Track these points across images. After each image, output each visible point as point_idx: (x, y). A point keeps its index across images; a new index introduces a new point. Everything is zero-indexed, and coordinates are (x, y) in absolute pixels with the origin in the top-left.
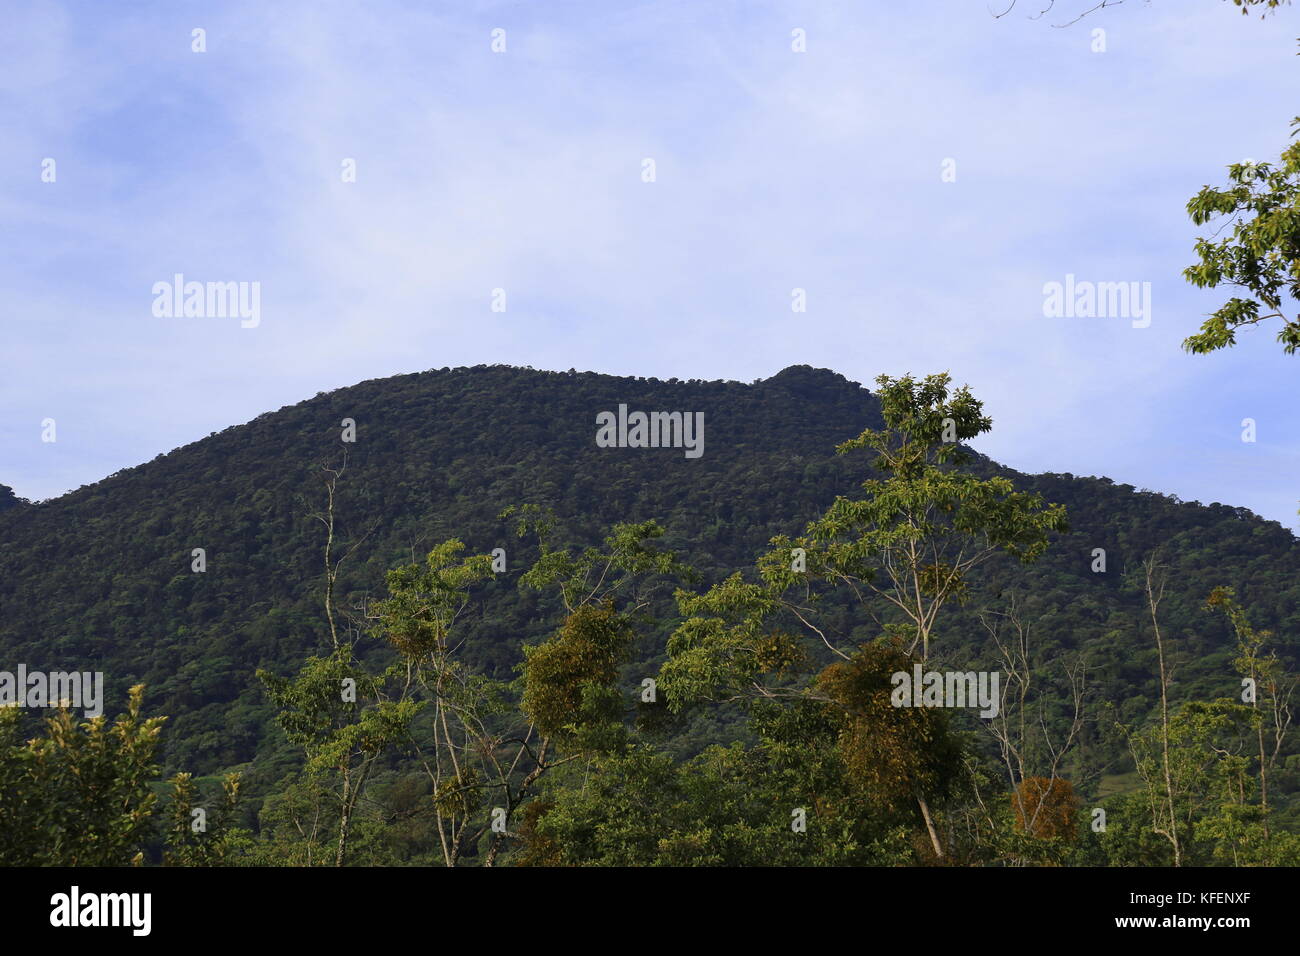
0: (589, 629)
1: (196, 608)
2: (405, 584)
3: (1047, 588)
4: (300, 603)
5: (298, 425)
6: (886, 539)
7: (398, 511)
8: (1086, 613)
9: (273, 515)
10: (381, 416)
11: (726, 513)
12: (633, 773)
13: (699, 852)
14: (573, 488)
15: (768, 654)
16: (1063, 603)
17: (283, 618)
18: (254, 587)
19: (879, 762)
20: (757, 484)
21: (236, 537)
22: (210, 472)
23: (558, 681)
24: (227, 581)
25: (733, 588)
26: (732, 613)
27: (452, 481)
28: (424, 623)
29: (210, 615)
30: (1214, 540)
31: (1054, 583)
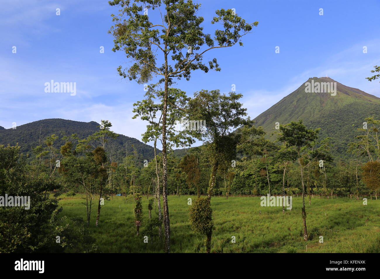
0: (68, 144)
1: (24, 141)
2: (48, 138)
3: (116, 145)
4: (36, 142)
5: (37, 123)
6: (100, 136)
7: (48, 133)
8: (120, 148)
9: (34, 132)
10: (47, 123)
11: (84, 135)
12: (72, 158)
13: (78, 166)
14: (67, 132)
15: (87, 147)
16: (117, 146)
17: (34, 143)
18: (31, 140)
19: (98, 158)
20: (87, 133)
21: (30, 134)
22: (27, 127)
23: (65, 149)
24: (28, 139)
25: (84, 140)
26: (84, 143)
27: (54, 130)
28: (50, 143)
29: (26, 142)
30: (132, 141)
31: (117, 144)
